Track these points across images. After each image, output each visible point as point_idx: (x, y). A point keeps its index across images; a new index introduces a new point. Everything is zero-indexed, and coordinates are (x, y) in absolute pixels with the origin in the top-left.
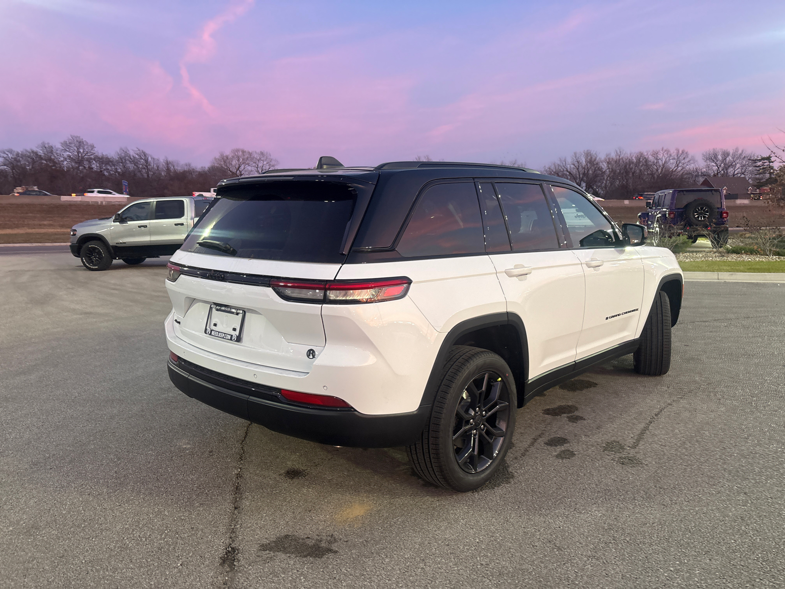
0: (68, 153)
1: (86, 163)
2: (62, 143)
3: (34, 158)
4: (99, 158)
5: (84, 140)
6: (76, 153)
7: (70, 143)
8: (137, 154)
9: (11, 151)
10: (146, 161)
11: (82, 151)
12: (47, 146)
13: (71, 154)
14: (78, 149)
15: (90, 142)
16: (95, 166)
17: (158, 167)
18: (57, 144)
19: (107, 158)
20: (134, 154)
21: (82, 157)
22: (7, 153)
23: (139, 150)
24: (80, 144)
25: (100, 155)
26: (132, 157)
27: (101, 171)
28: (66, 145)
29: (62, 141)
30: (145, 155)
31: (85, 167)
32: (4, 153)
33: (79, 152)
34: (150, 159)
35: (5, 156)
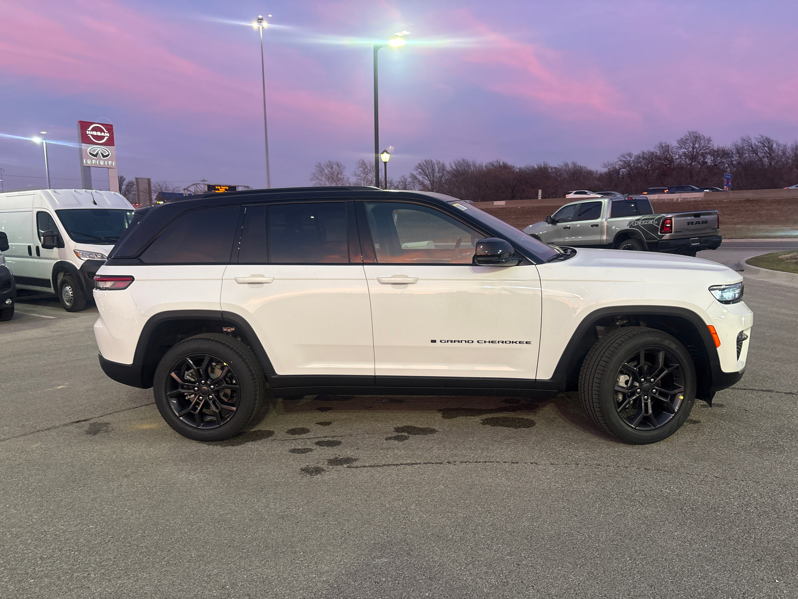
0: (683, 150)
1: (700, 157)
2: (678, 141)
3: (651, 158)
4: (715, 151)
5: (701, 135)
6: (691, 149)
7: (686, 140)
8: (760, 142)
9: (630, 155)
10: (770, 148)
11: (697, 146)
12: (664, 145)
13: (686, 151)
14: (694, 145)
15: (707, 136)
16: (709, 160)
17: (784, 153)
18: (674, 144)
19: (723, 150)
20: (757, 143)
21: (697, 153)
22: (626, 156)
23: (763, 137)
24: (696, 138)
25: (715, 148)
26: (754, 146)
27: (716, 165)
28: (683, 142)
29: (679, 138)
30: (769, 143)
31: (699, 162)
32: (624, 157)
33: (693, 148)
34: (774, 146)
35: (624, 159)
